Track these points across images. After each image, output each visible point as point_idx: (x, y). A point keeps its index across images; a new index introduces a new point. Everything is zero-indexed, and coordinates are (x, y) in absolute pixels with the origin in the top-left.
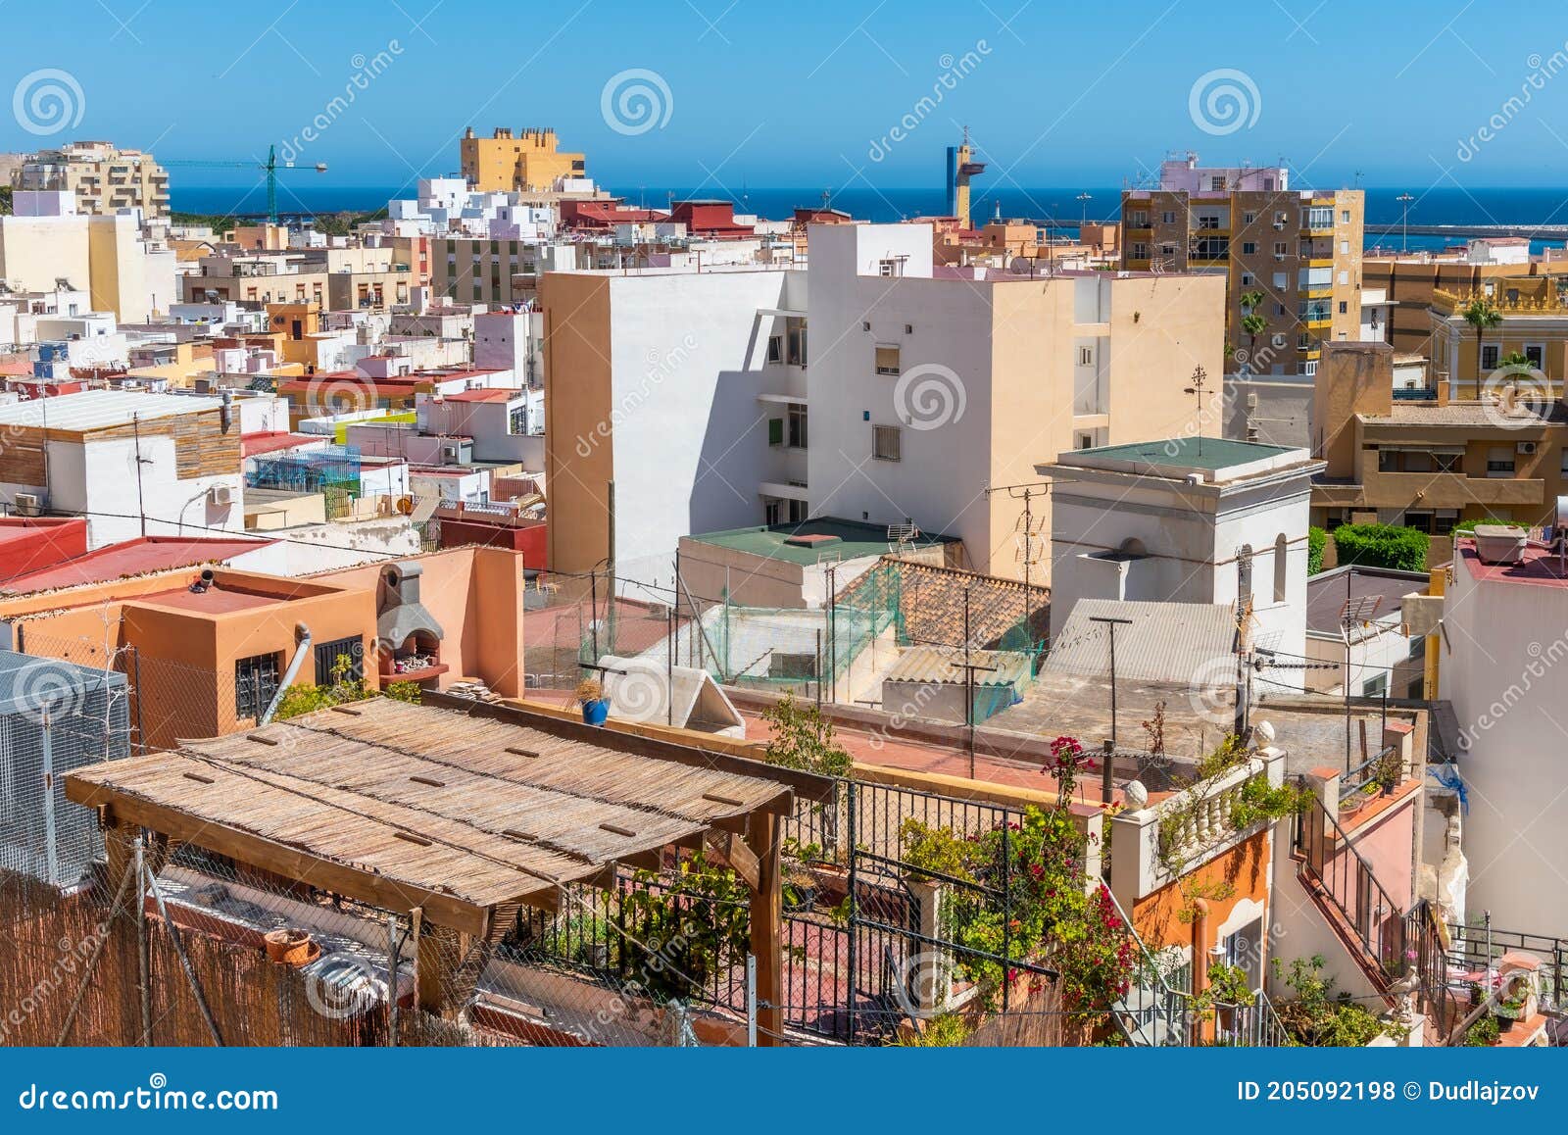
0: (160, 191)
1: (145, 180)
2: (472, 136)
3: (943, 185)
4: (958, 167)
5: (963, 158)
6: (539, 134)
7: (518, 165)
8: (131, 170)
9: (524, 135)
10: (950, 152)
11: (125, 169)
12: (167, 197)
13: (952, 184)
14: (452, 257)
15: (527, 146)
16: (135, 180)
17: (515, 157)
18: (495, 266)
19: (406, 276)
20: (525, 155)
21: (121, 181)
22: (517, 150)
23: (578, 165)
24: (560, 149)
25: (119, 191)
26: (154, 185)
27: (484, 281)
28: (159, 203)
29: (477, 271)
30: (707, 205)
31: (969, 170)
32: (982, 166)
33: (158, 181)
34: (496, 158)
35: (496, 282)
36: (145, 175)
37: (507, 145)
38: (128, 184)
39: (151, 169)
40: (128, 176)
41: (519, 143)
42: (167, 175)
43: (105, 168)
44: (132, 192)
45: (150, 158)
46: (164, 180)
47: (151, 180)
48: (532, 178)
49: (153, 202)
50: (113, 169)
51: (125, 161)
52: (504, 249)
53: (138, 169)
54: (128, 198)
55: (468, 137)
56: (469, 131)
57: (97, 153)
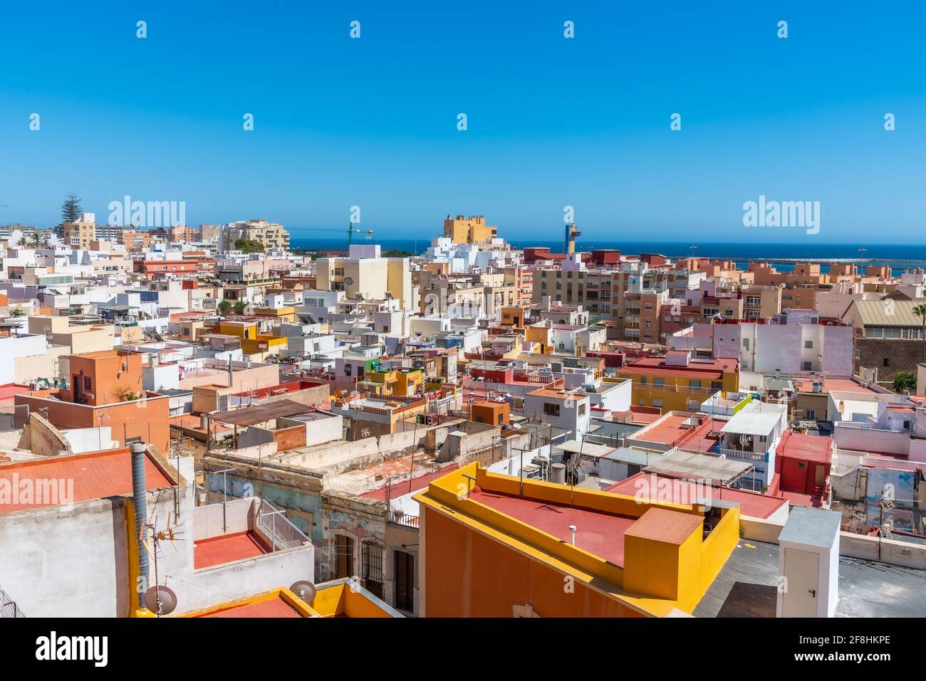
0: (286, 241)
1: (280, 236)
2: (450, 219)
3: (564, 239)
4: (570, 233)
5: (573, 230)
6: (478, 219)
7: (469, 232)
8: (275, 232)
9: (471, 218)
10: (567, 228)
11: (273, 232)
12: (289, 244)
13: (568, 240)
14: (544, 280)
15: (473, 223)
16: (277, 236)
17: (468, 228)
18: (570, 285)
19: (512, 288)
20: (473, 227)
21: (271, 237)
22: (469, 225)
23: (494, 232)
24: (486, 225)
25: (270, 241)
26: (283, 239)
27: (563, 292)
28: (285, 246)
29: (559, 286)
30: (610, 252)
31: (574, 234)
32: (580, 233)
33: (285, 237)
34: (460, 228)
35: (569, 292)
36: (280, 234)
37: (465, 222)
38: (274, 238)
39: (283, 232)
40: (274, 235)
41: (470, 222)
42: (289, 234)
43: (265, 231)
44: (275, 241)
45: (282, 227)
46: (287, 236)
47: (283, 236)
48: (475, 238)
49: (283, 246)
50: (268, 232)
51: (272, 228)
52: (575, 276)
53: (277, 232)
54: (274, 244)
55: (448, 219)
56: (449, 217)
57: (261, 224)
